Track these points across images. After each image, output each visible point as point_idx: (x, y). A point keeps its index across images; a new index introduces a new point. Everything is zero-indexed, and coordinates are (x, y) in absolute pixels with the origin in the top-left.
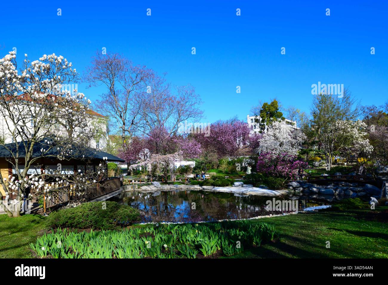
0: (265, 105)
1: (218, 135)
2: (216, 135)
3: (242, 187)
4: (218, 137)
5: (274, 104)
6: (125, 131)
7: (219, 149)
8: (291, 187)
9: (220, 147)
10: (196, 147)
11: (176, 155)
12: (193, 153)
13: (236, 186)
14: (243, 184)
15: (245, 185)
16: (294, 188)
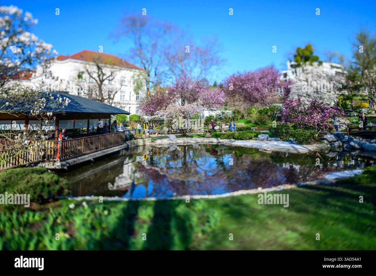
0: (298, 50)
1: (243, 82)
2: (241, 82)
3: (267, 140)
4: (243, 85)
5: (308, 48)
6: (149, 82)
7: (245, 97)
8: (326, 142)
9: (246, 96)
10: (218, 96)
11: (194, 105)
12: (215, 102)
13: (260, 139)
14: (269, 137)
15: (270, 139)
16: (331, 143)
